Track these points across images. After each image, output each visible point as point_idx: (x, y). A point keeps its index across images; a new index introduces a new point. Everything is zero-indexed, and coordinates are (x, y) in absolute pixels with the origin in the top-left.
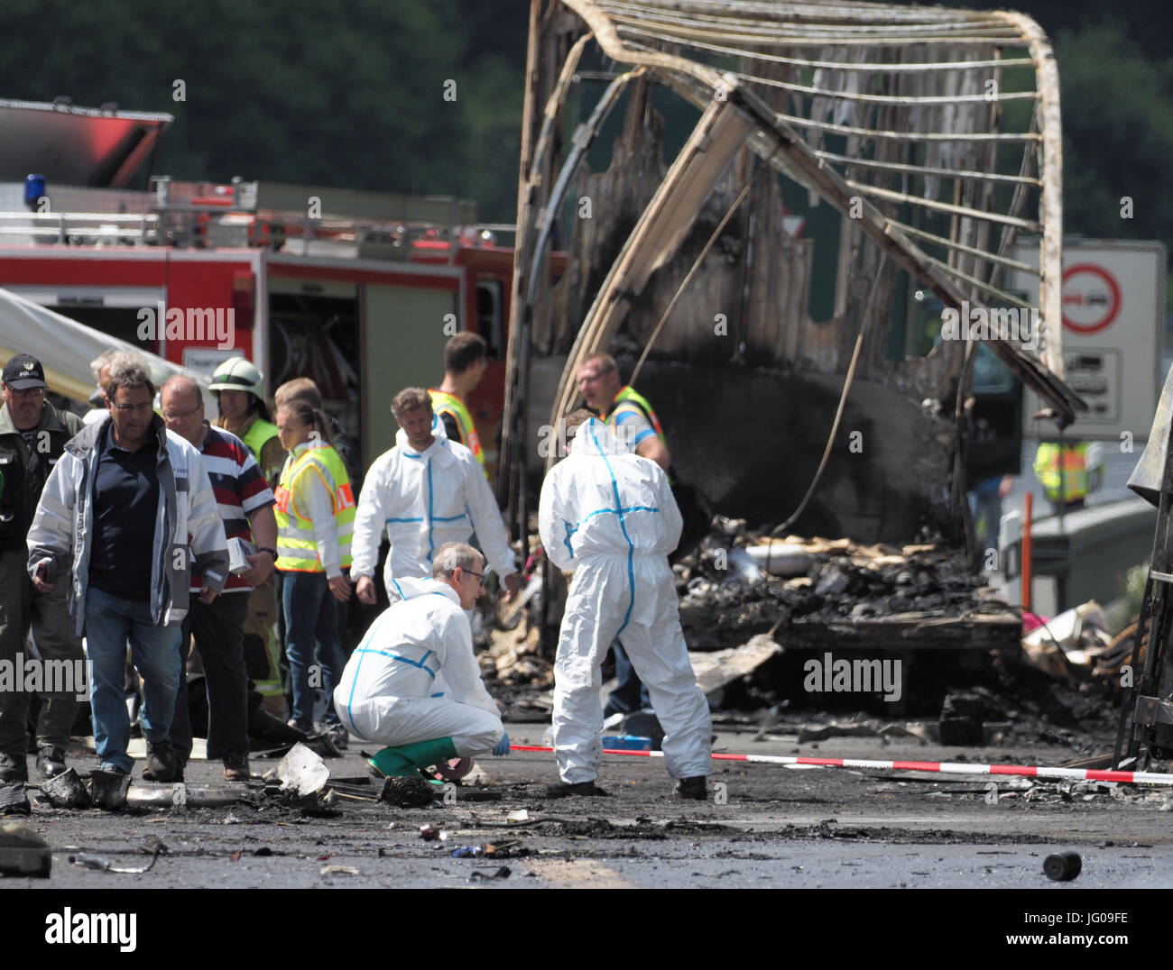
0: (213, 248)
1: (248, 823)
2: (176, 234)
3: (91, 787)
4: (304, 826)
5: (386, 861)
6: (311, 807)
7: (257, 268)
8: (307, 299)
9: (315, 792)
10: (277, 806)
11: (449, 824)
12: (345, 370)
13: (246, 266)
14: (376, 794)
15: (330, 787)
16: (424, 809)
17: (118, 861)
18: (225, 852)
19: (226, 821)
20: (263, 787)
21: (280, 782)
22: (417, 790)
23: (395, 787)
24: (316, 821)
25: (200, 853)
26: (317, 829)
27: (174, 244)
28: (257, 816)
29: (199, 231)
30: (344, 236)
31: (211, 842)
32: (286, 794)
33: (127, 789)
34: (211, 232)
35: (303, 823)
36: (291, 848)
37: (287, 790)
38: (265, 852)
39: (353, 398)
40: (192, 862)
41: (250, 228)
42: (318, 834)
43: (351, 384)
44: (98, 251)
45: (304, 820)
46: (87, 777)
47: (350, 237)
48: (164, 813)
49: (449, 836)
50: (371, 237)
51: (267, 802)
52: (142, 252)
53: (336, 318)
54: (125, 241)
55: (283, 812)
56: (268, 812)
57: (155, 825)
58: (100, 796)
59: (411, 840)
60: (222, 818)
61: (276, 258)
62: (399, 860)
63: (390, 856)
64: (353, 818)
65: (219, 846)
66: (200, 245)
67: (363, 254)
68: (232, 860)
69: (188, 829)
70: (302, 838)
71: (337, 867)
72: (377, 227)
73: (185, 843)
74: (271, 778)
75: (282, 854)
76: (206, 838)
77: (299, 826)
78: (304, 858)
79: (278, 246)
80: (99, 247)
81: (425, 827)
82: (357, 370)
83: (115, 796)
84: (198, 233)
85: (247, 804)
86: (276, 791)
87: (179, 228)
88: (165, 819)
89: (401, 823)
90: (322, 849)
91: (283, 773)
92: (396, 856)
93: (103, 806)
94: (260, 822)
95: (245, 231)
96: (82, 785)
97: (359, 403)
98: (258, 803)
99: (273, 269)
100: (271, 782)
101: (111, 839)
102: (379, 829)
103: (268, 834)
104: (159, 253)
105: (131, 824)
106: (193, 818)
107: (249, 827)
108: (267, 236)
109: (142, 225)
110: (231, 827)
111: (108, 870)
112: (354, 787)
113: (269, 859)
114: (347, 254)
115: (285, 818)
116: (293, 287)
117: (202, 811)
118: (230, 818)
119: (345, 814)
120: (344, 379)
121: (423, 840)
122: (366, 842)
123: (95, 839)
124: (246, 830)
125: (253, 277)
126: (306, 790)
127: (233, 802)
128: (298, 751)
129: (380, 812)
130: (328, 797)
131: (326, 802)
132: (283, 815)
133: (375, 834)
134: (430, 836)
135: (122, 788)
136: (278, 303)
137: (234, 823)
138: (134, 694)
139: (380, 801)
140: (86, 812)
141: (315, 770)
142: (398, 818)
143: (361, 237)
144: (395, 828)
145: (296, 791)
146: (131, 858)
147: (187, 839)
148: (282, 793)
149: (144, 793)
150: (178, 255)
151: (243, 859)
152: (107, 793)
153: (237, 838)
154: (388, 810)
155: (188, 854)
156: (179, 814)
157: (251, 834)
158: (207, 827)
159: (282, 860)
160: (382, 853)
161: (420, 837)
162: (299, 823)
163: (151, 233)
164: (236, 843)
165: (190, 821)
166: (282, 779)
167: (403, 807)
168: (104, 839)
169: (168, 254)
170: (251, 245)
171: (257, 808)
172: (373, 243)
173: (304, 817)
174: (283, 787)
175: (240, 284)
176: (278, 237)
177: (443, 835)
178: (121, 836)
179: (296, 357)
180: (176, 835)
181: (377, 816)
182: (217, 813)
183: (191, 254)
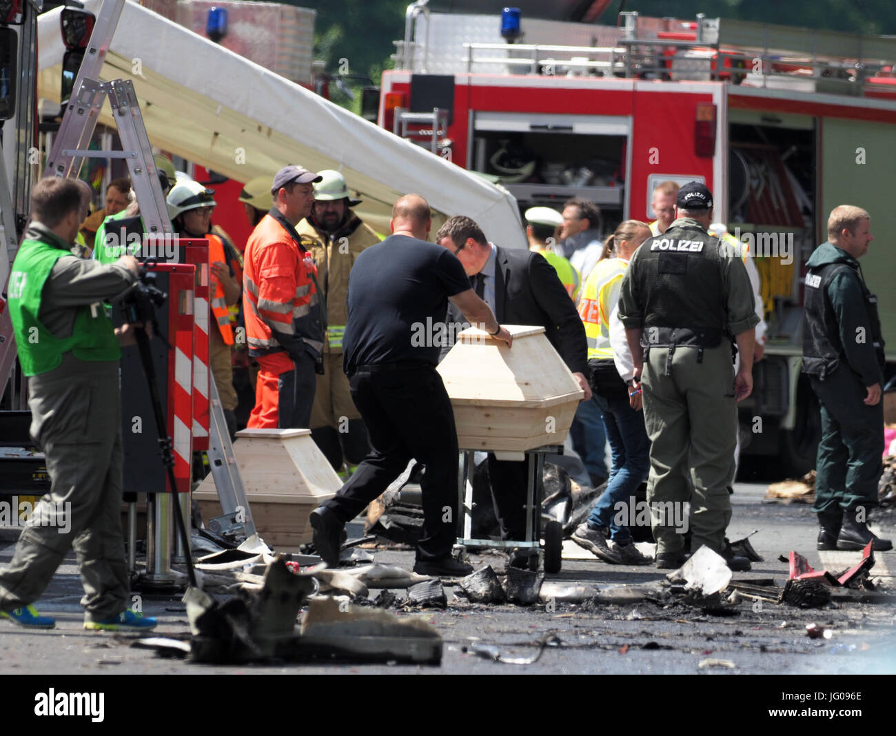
0: (677, 80)
1: (650, 619)
2: (644, 66)
3: (506, 584)
4: (702, 624)
5: (766, 656)
6: (713, 606)
7: (718, 100)
8: (765, 129)
9: (718, 592)
10: (681, 604)
11: (837, 623)
12: (801, 198)
13: (708, 98)
14: (777, 595)
15: (735, 588)
16: (821, 609)
17: (512, 652)
18: (616, 645)
19: (630, 617)
20: (669, 586)
21: (684, 582)
22: (816, 593)
23: (794, 589)
24: (715, 619)
25: (594, 646)
26: (713, 626)
27: (642, 76)
28: (660, 613)
29: (665, 64)
30: (802, 71)
31: (608, 636)
32: (690, 593)
33: (540, 586)
34: (675, 65)
35: (702, 621)
36: (680, 642)
37: (692, 589)
38: (653, 646)
39: (809, 224)
40: (582, 654)
41: (713, 61)
42: (712, 631)
43: (807, 211)
44: (569, 82)
45: (703, 619)
46: (502, 574)
47: (809, 72)
48: (572, 610)
49: (834, 635)
50: (827, 72)
51: (671, 601)
52: (610, 83)
53: (794, 148)
54: (595, 72)
55: (687, 610)
56: (672, 610)
57: (563, 620)
58: (514, 592)
59: (798, 637)
60: (625, 615)
61: (736, 90)
62: (779, 655)
63: (772, 651)
64: (751, 617)
65: (614, 639)
66: (666, 77)
67: (820, 89)
68: (620, 652)
69: (590, 624)
70: (695, 635)
71: (715, 661)
72: (834, 64)
73: (583, 637)
74: (677, 578)
75: (669, 648)
76: (604, 632)
77: (697, 624)
78: (689, 652)
79: (739, 79)
80: (570, 76)
81: (811, 626)
82: (812, 198)
83: (529, 591)
84: (664, 66)
85: (654, 602)
86: (682, 591)
87: (647, 61)
88: (573, 614)
89: (794, 622)
90: (710, 645)
91: (688, 574)
92: (777, 651)
93: (518, 602)
94: (660, 619)
95: (708, 64)
96: (497, 581)
97: (814, 228)
98: (663, 601)
99: (734, 101)
100: (677, 582)
101: (515, 632)
102: (772, 627)
103: (663, 631)
104: (627, 84)
105: (539, 618)
106: (600, 614)
107: (650, 623)
108: (728, 70)
109: (611, 58)
110: (633, 622)
111: (497, 660)
112: (758, 588)
113: (655, 654)
114: (803, 87)
115: (686, 616)
116: (752, 118)
117: (611, 608)
118: (634, 614)
119: (743, 614)
120: (800, 205)
121: (809, 638)
122: (754, 639)
123: (499, 632)
124: (647, 626)
125: (715, 108)
126: (709, 590)
127: (640, 600)
128: (702, 554)
129: (779, 612)
130: (732, 597)
131: (730, 601)
132: (684, 613)
133: (768, 632)
134: (815, 634)
135: (535, 586)
136: (737, 133)
137: (636, 619)
138: (567, 498)
139: (781, 602)
140: (501, 607)
141: (719, 571)
142: (793, 618)
143: (817, 72)
144: (787, 627)
145: (700, 591)
146: (525, 650)
147: (586, 634)
148: (687, 592)
149: (558, 590)
150: (643, 86)
151: (631, 652)
152: (522, 589)
153: (635, 633)
154: (786, 609)
155: (583, 647)
156: (587, 610)
157: (649, 630)
158: (610, 622)
159: (667, 653)
160: (763, 649)
161: (807, 635)
162: (698, 621)
163: (620, 65)
164: (632, 637)
165: (596, 617)
166: (686, 579)
167: (802, 608)
168: (508, 632)
169: (634, 85)
170: (713, 78)
171: (662, 606)
172: (830, 78)
173: (704, 615)
174: (687, 587)
175: (702, 114)
176: (739, 70)
177: (828, 634)
178: (526, 629)
179: (755, 184)
180: (578, 629)
181: (773, 615)
182: (623, 610)
183: (656, 86)
